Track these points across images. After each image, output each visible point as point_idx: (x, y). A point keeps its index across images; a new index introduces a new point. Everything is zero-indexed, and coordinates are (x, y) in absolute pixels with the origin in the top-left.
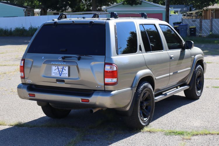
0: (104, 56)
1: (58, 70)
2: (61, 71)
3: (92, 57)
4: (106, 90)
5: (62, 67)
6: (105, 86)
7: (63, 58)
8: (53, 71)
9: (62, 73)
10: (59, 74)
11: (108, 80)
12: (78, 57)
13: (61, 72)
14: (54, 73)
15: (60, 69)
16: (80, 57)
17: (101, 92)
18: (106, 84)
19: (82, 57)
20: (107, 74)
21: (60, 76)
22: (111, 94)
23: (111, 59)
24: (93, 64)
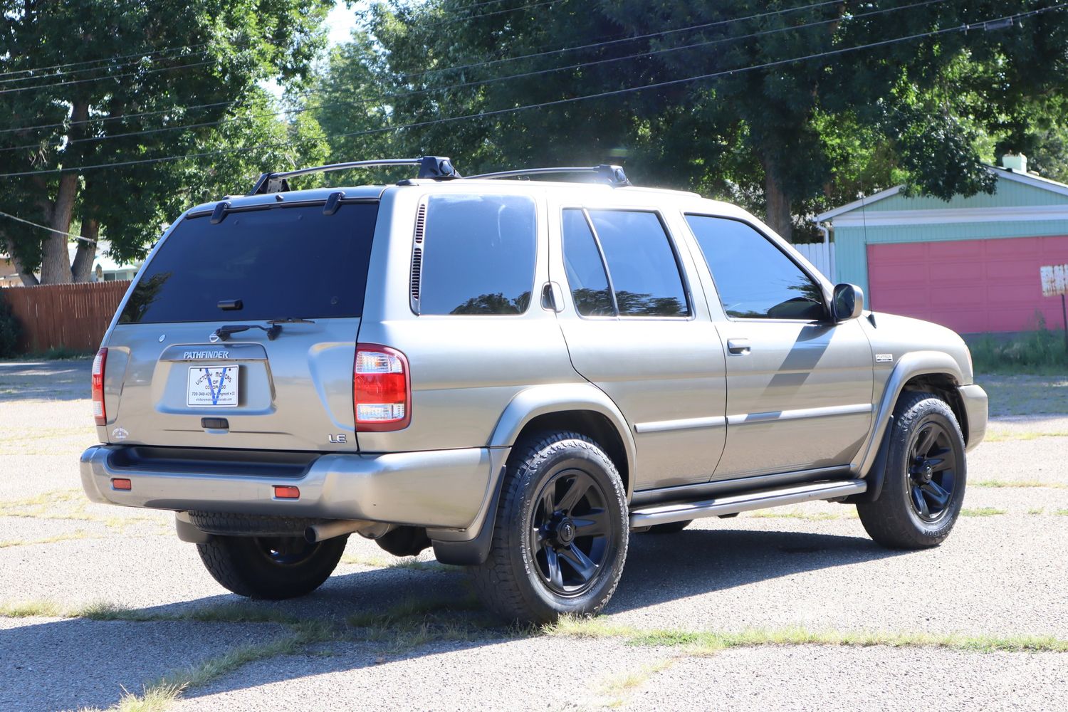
0: (359, 319)
1: (206, 382)
2: (218, 384)
3: (314, 322)
4: (363, 449)
5: (221, 370)
6: (358, 433)
7: (224, 334)
8: (193, 387)
9: (219, 391)
10: (211, 397)
11: (372, 411)
12: (271, 326)
13: (216, 391)
14: (196, 394)
15: (213, 378)
16: (280, 327)
17: (339, 457)
18: (361, 427)
19: (284, 325)
20: (364, 388)
21: (215, 403)
22: (377, 465)
23: (379, 329)
24: (317, 349)
